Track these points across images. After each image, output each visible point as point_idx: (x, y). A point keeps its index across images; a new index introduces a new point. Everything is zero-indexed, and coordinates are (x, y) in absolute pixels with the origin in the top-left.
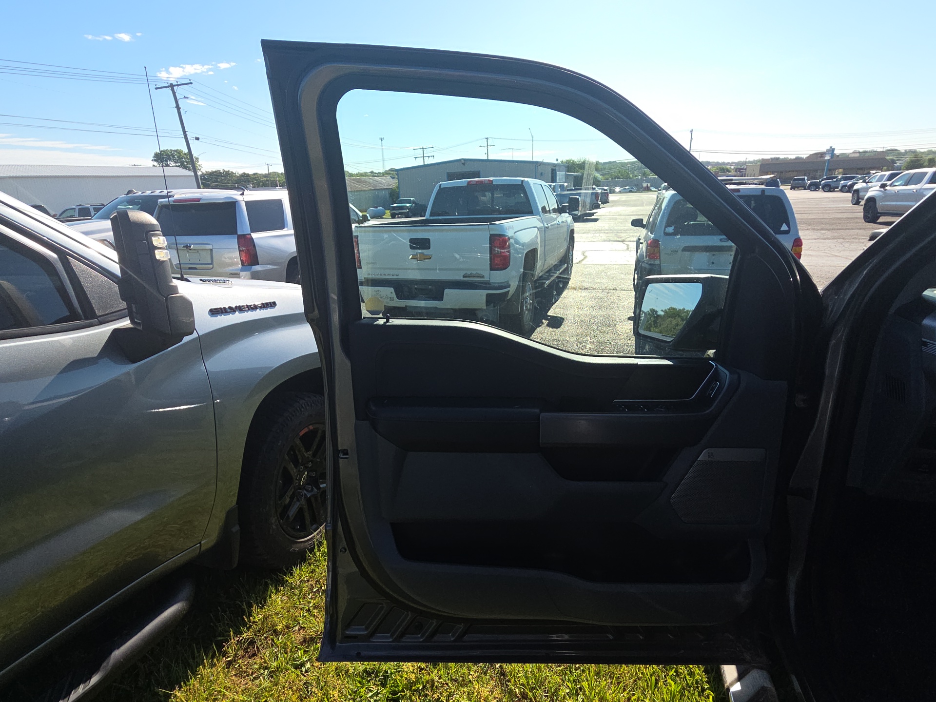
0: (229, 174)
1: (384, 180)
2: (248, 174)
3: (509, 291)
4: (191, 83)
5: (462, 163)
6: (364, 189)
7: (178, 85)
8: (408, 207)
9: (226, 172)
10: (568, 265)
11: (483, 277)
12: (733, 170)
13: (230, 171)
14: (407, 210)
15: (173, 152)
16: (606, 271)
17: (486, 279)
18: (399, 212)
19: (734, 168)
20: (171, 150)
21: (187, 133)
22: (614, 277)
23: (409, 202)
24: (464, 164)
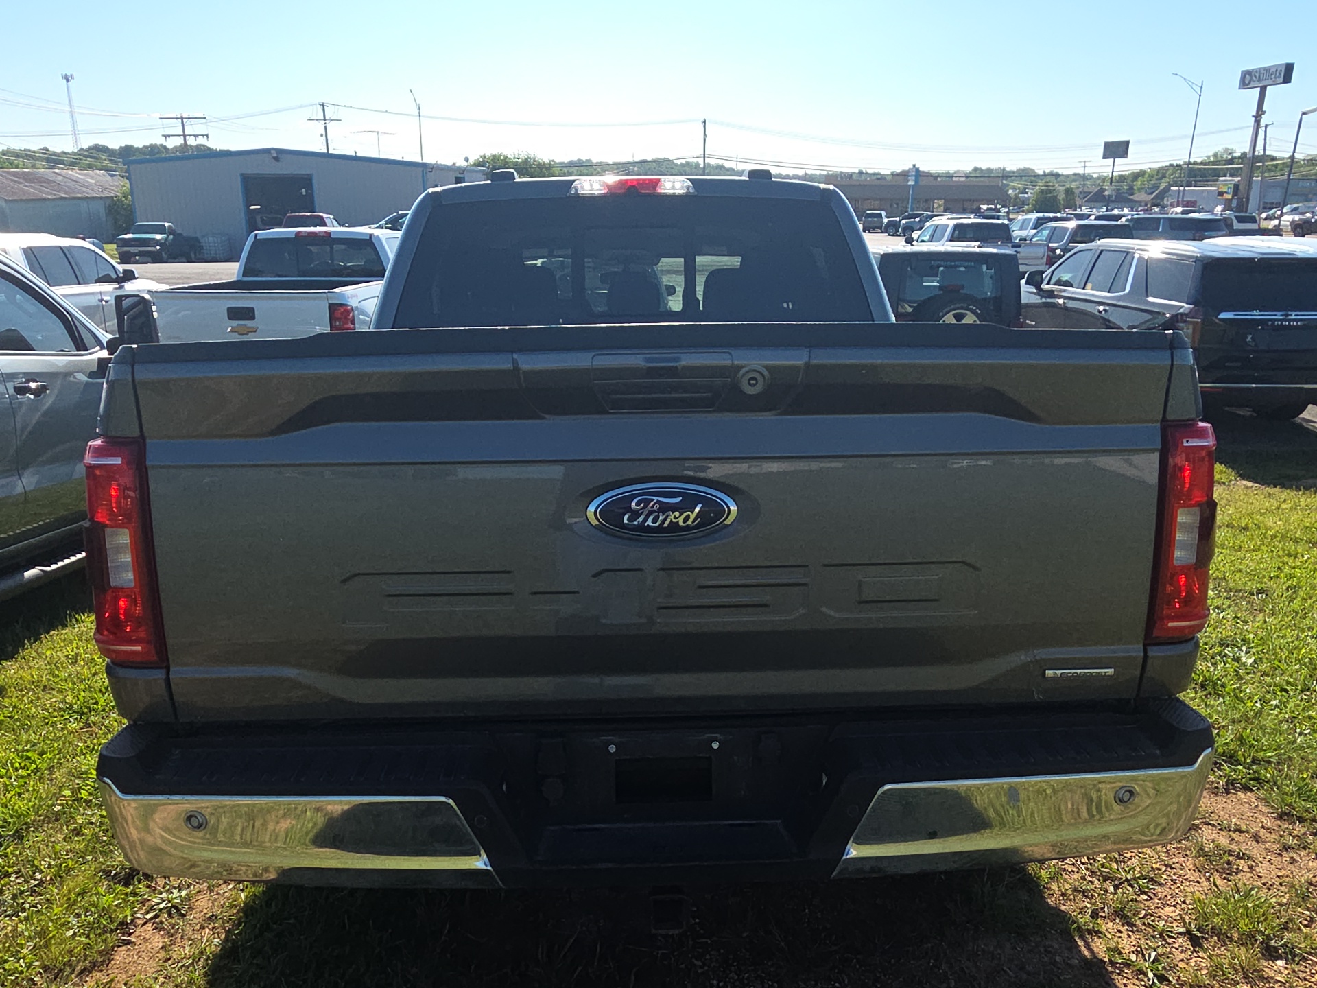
1: (92, 178)
5: (274, 158)
6: (45, 196)
8: (158, 241)
14: (158, 248)
18: (140, 251)
23: (161, 230)
24: (277, 159)
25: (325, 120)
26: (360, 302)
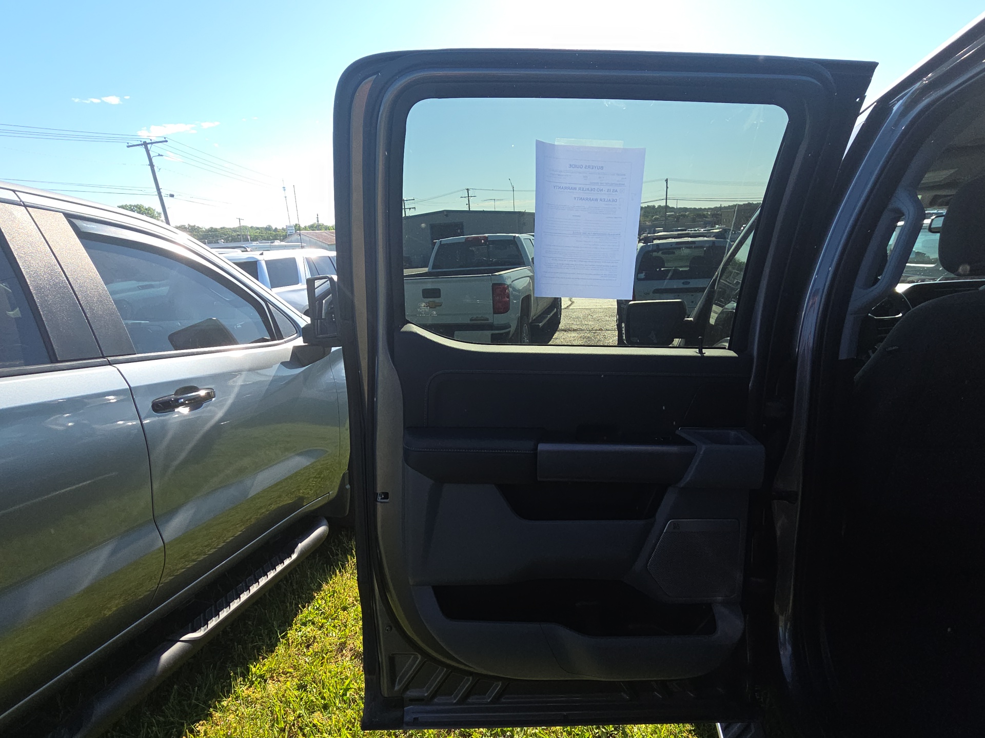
0: (195, 229)
2: (216, 229)
3: (510, 331)
4: (166, 141)
5: (445, 215)
7: (152, 143)
9: (192, 227)
10: (557, 310)
11: (487, 319)
12: (710, 215)
13: (197, 225)
15: (132, 207)
16: (592, 315)
17: (490, 321)
19: (711, 214)
20: (130, 205)
21: (161, 190)
22: (599, 320)
24: (447, 215)
25: (468, 197)
26: (512, 282)
